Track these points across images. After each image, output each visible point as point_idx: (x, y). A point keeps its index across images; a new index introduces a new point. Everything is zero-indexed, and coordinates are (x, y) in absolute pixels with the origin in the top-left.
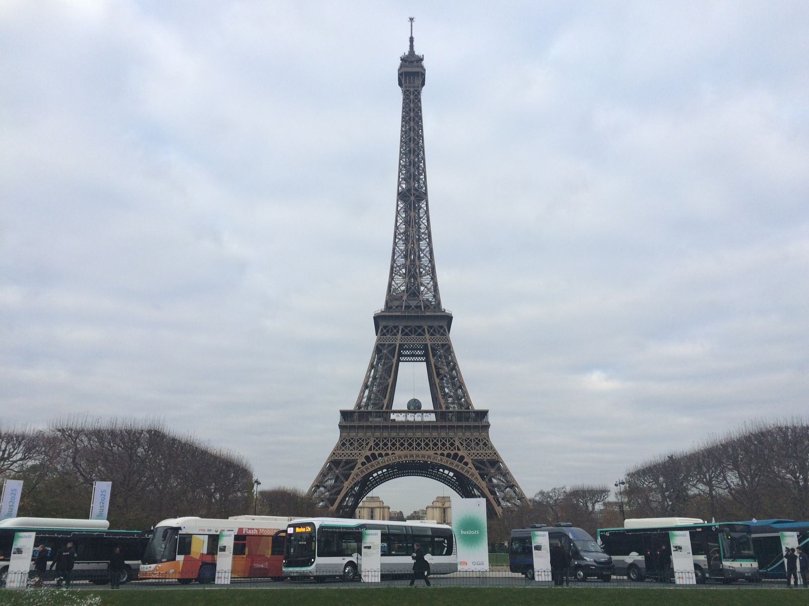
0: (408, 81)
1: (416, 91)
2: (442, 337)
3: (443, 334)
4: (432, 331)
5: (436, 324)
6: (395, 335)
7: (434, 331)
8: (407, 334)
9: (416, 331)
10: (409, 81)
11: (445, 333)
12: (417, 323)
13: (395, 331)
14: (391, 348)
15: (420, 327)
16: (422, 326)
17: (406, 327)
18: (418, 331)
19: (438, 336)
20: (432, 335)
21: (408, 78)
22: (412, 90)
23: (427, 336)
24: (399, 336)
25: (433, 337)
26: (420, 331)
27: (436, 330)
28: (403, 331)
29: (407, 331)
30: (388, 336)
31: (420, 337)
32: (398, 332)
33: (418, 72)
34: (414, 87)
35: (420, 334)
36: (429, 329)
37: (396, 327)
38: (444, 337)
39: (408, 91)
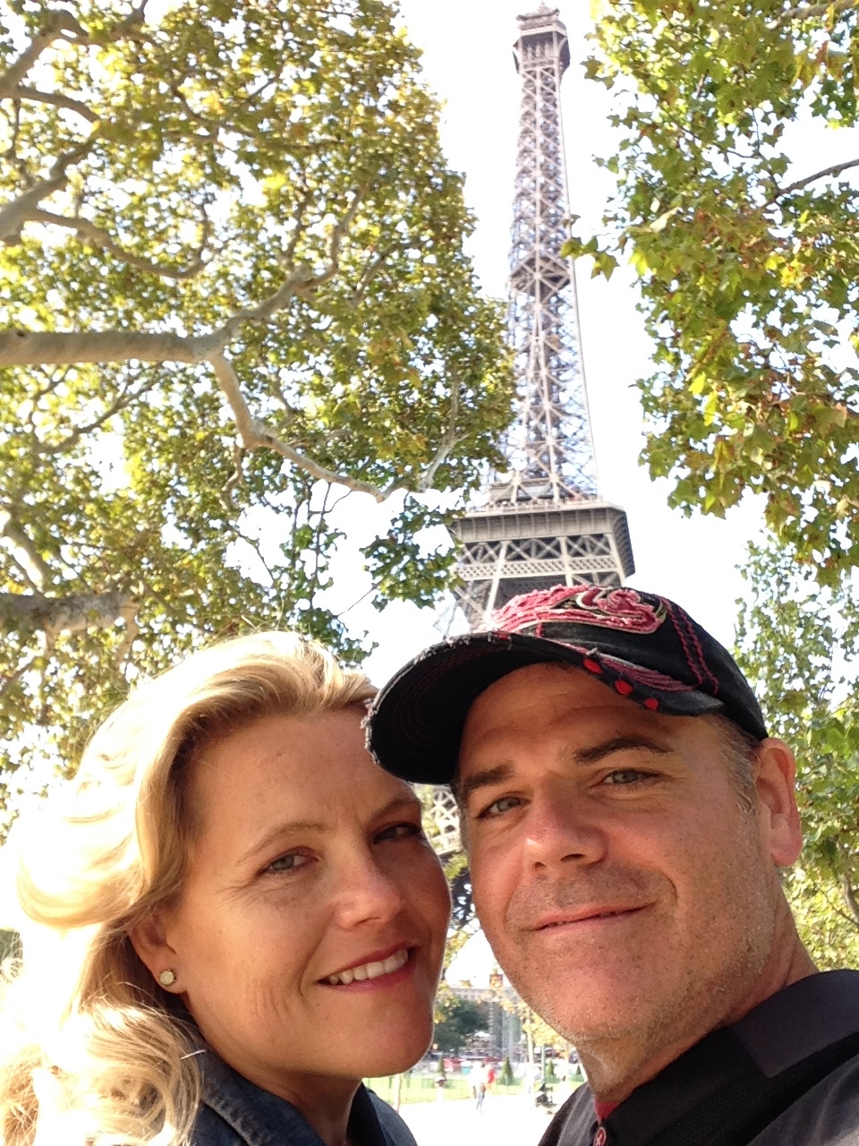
0: (530, 55)
1: (547, 70)
2: (599, 558)
3: (603, 552)
4: (576, 546)
5: (586, 530)
6: (491, 559)
7: (583, 547)
8: (519, 558)
9: (539, 548)
10: (534, 54)
11: (606, 549)
12: (544, 532)
13: (491, 552)
14: (481, 587)
15: (548, 541)
16: (553, 539)
17: (517, 542)
18: (547, 549)
19: (590, 556)
20: (577, 554)
21: (530, 49)
22: (538, 69)
23: (565, 557)
24: (501, 561)
25: (578, 559)
26: (548, 548)
27: (588, 544)
28: (510, 550)
29: (518, 550)
30: (475, 564)
31: (549, 561)
32: (498, 553)
33: (551, 33)
34: (542, 64)
35: (549, 555)
36: (571, 543)
37: (493, 544)
38: (605, 557)
39: (529, 72)
